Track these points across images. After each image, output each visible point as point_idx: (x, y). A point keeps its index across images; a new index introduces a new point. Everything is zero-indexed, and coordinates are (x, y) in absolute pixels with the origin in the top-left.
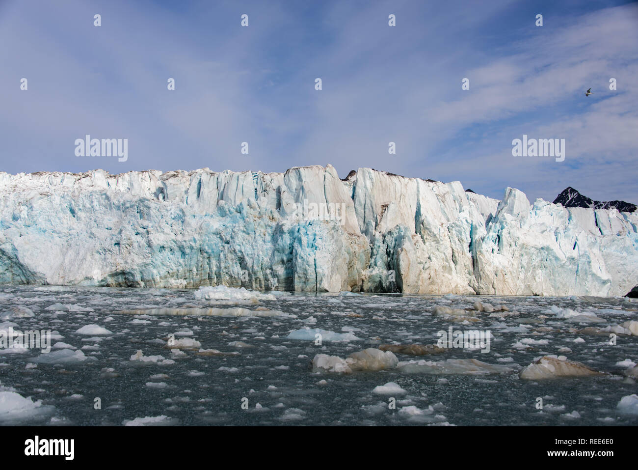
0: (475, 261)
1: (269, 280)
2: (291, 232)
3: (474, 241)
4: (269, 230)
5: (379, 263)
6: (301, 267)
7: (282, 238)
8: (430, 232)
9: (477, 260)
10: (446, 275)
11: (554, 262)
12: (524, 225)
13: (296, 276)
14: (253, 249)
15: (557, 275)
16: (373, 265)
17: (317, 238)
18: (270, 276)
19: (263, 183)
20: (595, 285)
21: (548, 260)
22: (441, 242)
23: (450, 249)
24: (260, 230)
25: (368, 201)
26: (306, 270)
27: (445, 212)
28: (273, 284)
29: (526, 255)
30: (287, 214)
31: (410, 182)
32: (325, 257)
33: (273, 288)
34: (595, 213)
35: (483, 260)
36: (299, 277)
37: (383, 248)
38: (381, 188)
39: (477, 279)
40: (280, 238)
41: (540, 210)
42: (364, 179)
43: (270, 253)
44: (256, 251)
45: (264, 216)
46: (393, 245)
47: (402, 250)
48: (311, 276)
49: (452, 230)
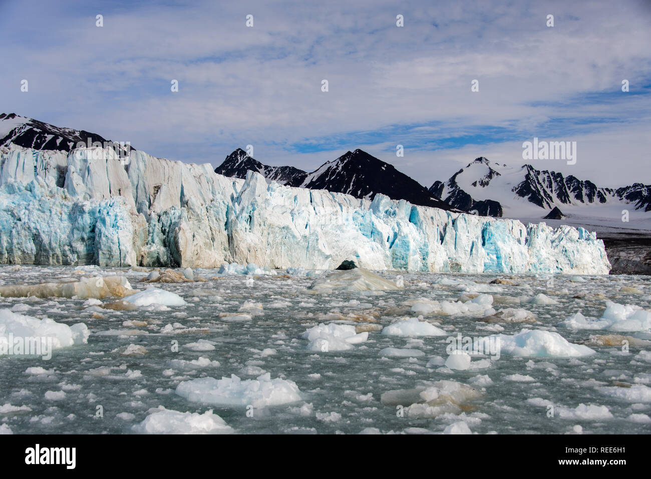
0: (230, 238)
1: (67, 256)
2: (92, 213)
3: (230, 220)
4: (66, 210)
5: (157, 240)
6: (105, 244)
7: (82, 218)
8: (194, 212)
9: (232, 237)
10: (207, 250)
11: (291, 239)
12: (268, 206)
13: (100, 252)
14: (49, 227)
15: (293, 251)
16: (150, 242)
17: (118, 218)
18: (68, 253)
19: (44, 160)
20: (320, 260)
21: (287, 237)
22: (203, 221)
23: (209, 227)
24: (56, 209)
25: (141, 182)
26: (110, 247)
27: (201, 193)
28: (72, 259)
29: (272, 233)
30: (78, 194)
31: (176, 165)
32: (127, 236)
33: (73, 263)
34: (311, 193)
35: (238, 238)
36: (103, 253)
37: (158, 227)
38: (152, 170)
39: (232, 254)
40: (80, 217)
41: (274, 191)
42: (137, 161)
43: (68, 231)
44: (52, 228)
45: (56, 195)
46: (168, 225)
47: (180, 229)
48: (116, 252)
49: (210, 210)
